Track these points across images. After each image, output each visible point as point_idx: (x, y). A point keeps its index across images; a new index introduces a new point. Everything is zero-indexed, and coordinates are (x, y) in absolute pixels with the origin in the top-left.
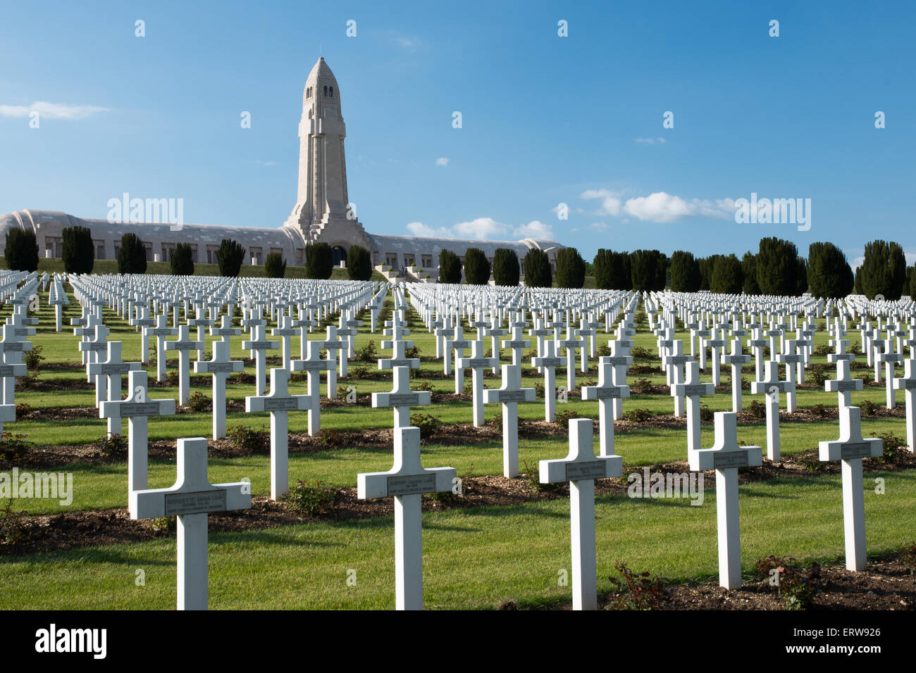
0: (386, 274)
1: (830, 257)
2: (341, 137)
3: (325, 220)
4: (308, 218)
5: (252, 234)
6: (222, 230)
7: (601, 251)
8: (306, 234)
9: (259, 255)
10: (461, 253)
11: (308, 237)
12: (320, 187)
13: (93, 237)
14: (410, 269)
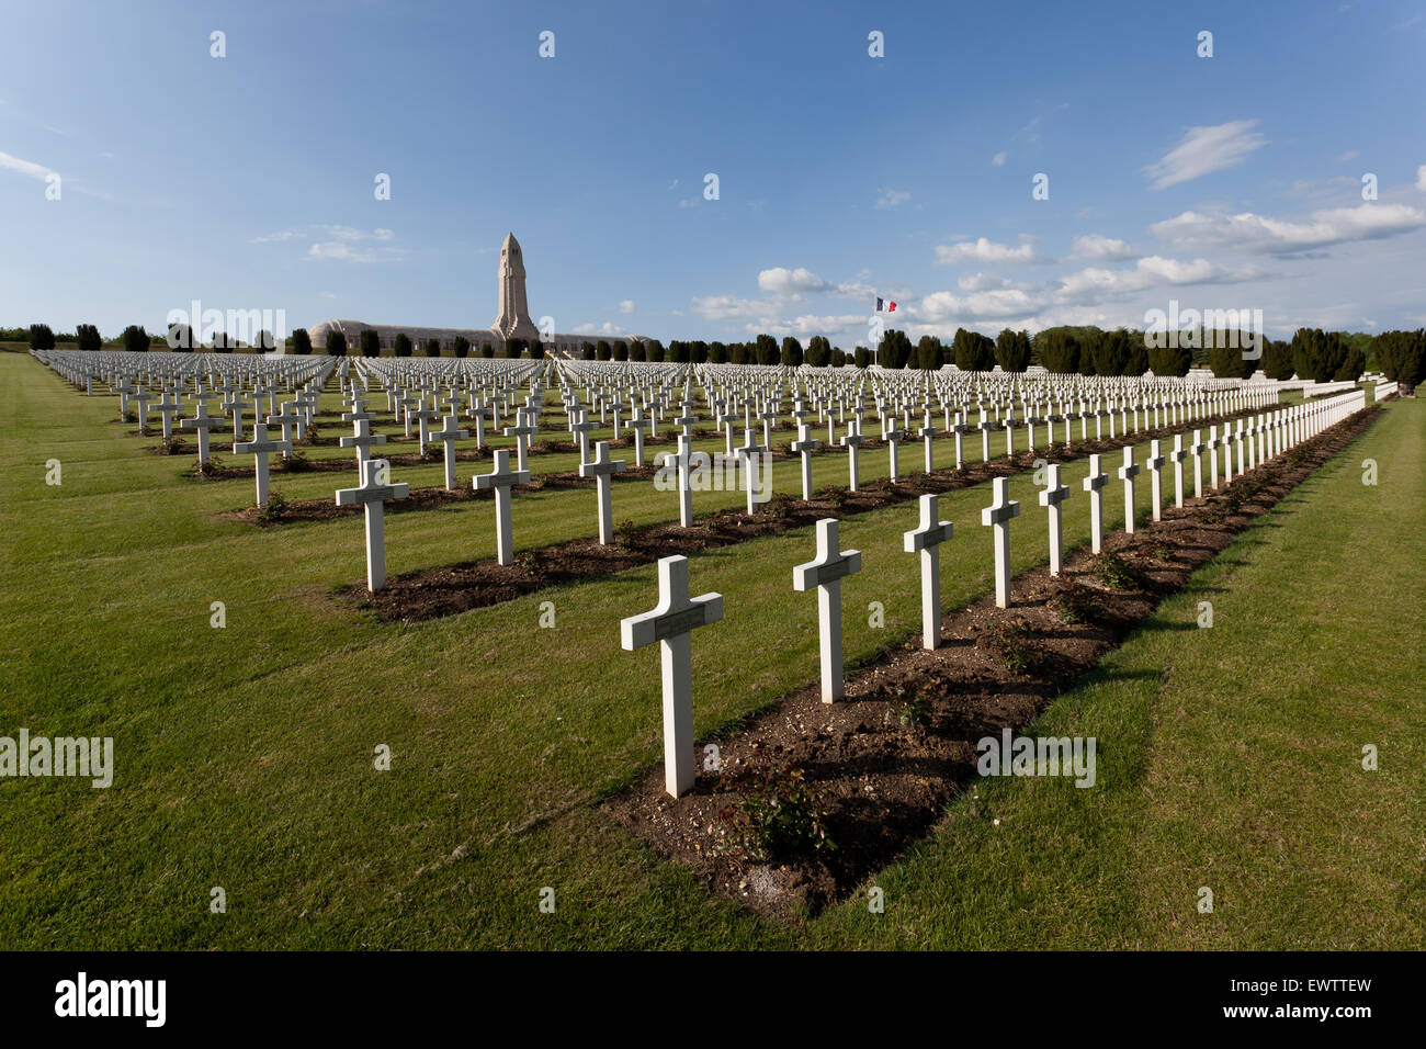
0: (552, 355)
1: (792, 344)
2: (524, 277)
3: (515, 325)
4: (505, 324)
5: (472, 333)
6: (455, 331)
7: (673, 342)
8: (504, 333)
9: (477, 345)
10: (595, 343)
11: (506, 335)
12: (512, 306)
13: (379, 335)
14: (565, 352)
